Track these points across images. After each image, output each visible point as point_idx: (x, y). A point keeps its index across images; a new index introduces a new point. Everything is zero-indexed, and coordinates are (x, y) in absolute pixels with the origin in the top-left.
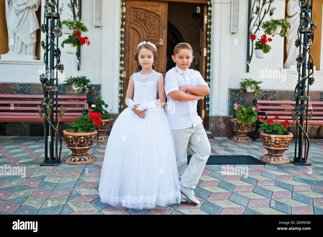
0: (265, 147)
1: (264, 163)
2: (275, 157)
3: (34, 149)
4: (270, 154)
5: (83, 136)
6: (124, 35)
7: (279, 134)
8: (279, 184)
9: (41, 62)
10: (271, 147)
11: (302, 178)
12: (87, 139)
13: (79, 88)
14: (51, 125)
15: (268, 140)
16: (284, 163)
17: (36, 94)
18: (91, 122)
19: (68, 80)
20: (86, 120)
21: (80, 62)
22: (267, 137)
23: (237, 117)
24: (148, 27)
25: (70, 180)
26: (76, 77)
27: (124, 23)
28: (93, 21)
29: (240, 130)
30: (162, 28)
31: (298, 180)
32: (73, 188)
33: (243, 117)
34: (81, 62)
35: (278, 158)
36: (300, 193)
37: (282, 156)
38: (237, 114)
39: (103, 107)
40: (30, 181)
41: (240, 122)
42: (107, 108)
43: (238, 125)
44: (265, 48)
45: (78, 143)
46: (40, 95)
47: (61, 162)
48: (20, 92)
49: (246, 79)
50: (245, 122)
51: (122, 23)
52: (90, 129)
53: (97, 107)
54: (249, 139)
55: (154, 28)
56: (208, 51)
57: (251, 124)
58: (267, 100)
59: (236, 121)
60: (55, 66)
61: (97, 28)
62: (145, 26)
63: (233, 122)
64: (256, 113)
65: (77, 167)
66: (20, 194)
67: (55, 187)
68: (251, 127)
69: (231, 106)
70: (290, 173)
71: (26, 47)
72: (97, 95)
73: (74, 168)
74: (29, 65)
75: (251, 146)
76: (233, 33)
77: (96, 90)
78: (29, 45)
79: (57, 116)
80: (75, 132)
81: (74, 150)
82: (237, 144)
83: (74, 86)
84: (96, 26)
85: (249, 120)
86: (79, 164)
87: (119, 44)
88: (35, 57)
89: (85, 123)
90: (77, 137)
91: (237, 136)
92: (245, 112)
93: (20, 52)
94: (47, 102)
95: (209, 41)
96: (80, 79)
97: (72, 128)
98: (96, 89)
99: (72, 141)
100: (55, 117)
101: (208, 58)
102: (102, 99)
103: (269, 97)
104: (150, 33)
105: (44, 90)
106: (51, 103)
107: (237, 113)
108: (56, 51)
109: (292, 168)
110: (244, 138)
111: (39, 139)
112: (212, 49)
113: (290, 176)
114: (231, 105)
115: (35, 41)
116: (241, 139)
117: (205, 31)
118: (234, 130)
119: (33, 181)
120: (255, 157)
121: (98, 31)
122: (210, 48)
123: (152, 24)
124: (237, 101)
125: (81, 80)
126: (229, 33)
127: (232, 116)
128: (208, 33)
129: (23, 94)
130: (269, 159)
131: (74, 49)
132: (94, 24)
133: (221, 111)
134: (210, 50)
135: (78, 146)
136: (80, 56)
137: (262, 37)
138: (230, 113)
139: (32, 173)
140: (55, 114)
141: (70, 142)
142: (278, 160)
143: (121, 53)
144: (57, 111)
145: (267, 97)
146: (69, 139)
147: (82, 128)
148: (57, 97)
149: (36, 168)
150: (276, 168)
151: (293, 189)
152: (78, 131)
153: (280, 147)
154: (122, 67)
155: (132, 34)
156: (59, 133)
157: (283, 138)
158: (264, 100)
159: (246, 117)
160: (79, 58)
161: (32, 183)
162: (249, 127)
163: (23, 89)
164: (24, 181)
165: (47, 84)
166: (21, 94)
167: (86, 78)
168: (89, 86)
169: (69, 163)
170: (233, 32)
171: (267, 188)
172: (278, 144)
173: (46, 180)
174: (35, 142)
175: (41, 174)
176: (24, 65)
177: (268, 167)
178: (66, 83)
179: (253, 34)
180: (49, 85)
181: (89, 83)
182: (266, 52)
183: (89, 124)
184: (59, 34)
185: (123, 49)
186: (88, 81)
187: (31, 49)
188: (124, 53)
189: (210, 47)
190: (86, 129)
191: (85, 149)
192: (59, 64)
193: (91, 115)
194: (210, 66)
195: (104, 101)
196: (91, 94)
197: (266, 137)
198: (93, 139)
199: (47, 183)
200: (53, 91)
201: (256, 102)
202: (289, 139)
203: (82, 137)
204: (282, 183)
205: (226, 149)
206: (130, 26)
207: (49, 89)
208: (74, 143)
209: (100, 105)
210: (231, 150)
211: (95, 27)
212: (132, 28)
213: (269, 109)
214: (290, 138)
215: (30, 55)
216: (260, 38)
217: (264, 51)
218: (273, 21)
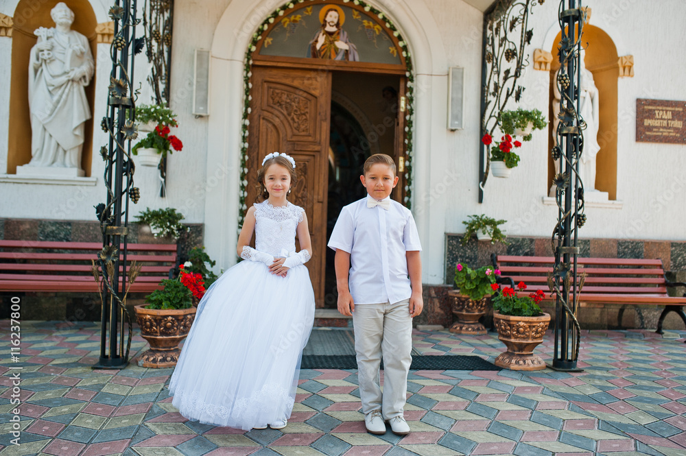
0: (501, 338)
1: (498, 368)
2: (518, 357)
3: (78, 343)
4: (510, 351)
5: (172, 316)
6: (249, 132)
7: (525, 316)
8: (514, 400)
9: (93, 182)
10: (510, 338)
11: (558, 391)
12: (178, 320)
13: (161, 229)
14: (113, 295)
15: (505, 326)
16: (534, 368)
17: (81, 241)
18: (185, 291)
19: (143, 215)
20: (176, 287)
21: (165, 181)
22: (503, 320)
23: (458, 286)
24: (295, 117)
25: (147, 390)
26: (157, 209)
27: (249, 110)
28: (192, 106)
29: (464, 310)
30: (321, 120)
31: (551, 394)
32: (155, 402)
33: (468, 286)
34: (167, 182)
35: (525, 358)
36: (545, 412)
37: (532, 355)
38: (458, 281)
39: (207, 266)
40: (77, 391)
41: (464, 296)
42: (214, 266)
43: (461, 301)
44: (509, 158)
45: (162, 329)
46: (88, 242)
47: (129, 363)
48: (51, 237)
49: (475, 216)
50: (473, 296)
51: (246, 110)
52: (184, 303)
53: (195, 267)
54: (483, 329)
55: (306, 119)
56: (407, 163)
57: (485, 299)
58: (518, 255)
59: (457, 295)
60: (123, 190)
61: (199, 119)
62: (289, 114)
63: (451, 296)
64: (493, 279)
65: (160, 371)
66: (63, 410)
67: (123, 400)
68: (485, 305)
69: (450, 267)
70: (540, 384)
71: (65, 152)
72: (195, 244)
73: (154, 372)
74: (68, 187)
75: (485, 341)
76: (453, 131)
77: (194, 235)
78: (70, 149)
79: (124, 281)
80: (156, 308)
81: (153, 342)
82: (459, 337)
83: (153, 225)
84: (196, 116)
85: (481, 293)
86: (162, 366)
87: (240, 149)
88: (81, 170)
89: (174, 293)
90: (159, 318)
91: (461, 323)
92: (473, 277)
93: (53, 162)
94: (108, 253)
95: (408, 145)
96: (164, 213)
97: (150, 301)
98: (195, 232)
99: (152, 325)
100: (120, 284)
101: (407, 176)
102: (205, 251)
103: (521, 249)
104: (298, 129)
105: (104, 233)
106: (115, 257)
107: (457, 279)
108: (125, 164)
109: (547, 376)
110: (473, 326)
111: (85, 326)
112: (413, 158)
113: (539, 388)
114: (450, 265)
115: (81, 141)
116: (467, 329)
117: (401, 125)
118: (454, 312)
119: (82, 392)
120: (487, 358)
121: (200, 124)
122: (411, 157)
123: (303, 112)
124: (461, 256)
125: (167, 216)
126: (446, 129)
127: (450, 286)
128: (407, 129)
129: (56, 241)
130: (507, 360)
131: (156, 159)
132: (194, 112)
133: (431, 275)
134: (410, 162)
135: (162, 334)
136: (165, 171)
137: (503, 138)
138: (447, 280)
139: (79, 380)
140: (121, 279)
141: (146, 327)
142: (524, 362)
143: (243, 166)
144: (124, 274)
145: (518, 249)
146: (146, 321)
147: (170, 301)
148: (125, 246)
149: (85, 372)
150: (517, 376)
151: (536, 406)
152: (162, 307)
153: (528, 337)
154: (244, 192)
155: (264, 130)
156: (128, 311)
157: (531, 322)
158: (513, 255)
159: (474, 287)
160: (164, 174)
161: (82, 395)
162: (482, 306)
163: (56, 232)
164: (67, 391)
165: (109, 221)
166: (53, 240)
167: (176, 212)
168: (181, 227)
169: (143, 365)
170: (453, 128)
171: (491, 405)
172: (524, 333)
173: (105, 390)
174: (77, 330)
175: (95, 381)
176: (59, 186)
177: (505, 375)
178: (137, 220)
179: (489, 133)
180: (111, 225)
181: (181, 222)
182: (511, 167)
183: (182, 294)
184: (133, 135)
185: (247, 158)
186: (180, 217)
187: (74, 157)
188: (248, 166)
189: (411, 155)
190: (177, 303)
191: (173, 340)
192: (131, 187)
193: (185, 279)
194: (409, 191)
195: (208, 254)
196: (185, 243)
197: (501, 321)
198: (188, 323)
199: (107, 395)
200: (119, 236)
201: (496, 258)
202: (542, 324)
203: (170, 318)
204: (519, 397)
205: (436, 345)
206: (260, 116)
207: (112, 230)
208: (155, 328)
209: (201, 262)
210: (444, 347)
211: (194, 117)
212: (263, 119)
213: (521, 272)
214: (544, 322)
215: (71, 167)
216: (500, 141)
217: (506, 164)
218: (521, 112)
